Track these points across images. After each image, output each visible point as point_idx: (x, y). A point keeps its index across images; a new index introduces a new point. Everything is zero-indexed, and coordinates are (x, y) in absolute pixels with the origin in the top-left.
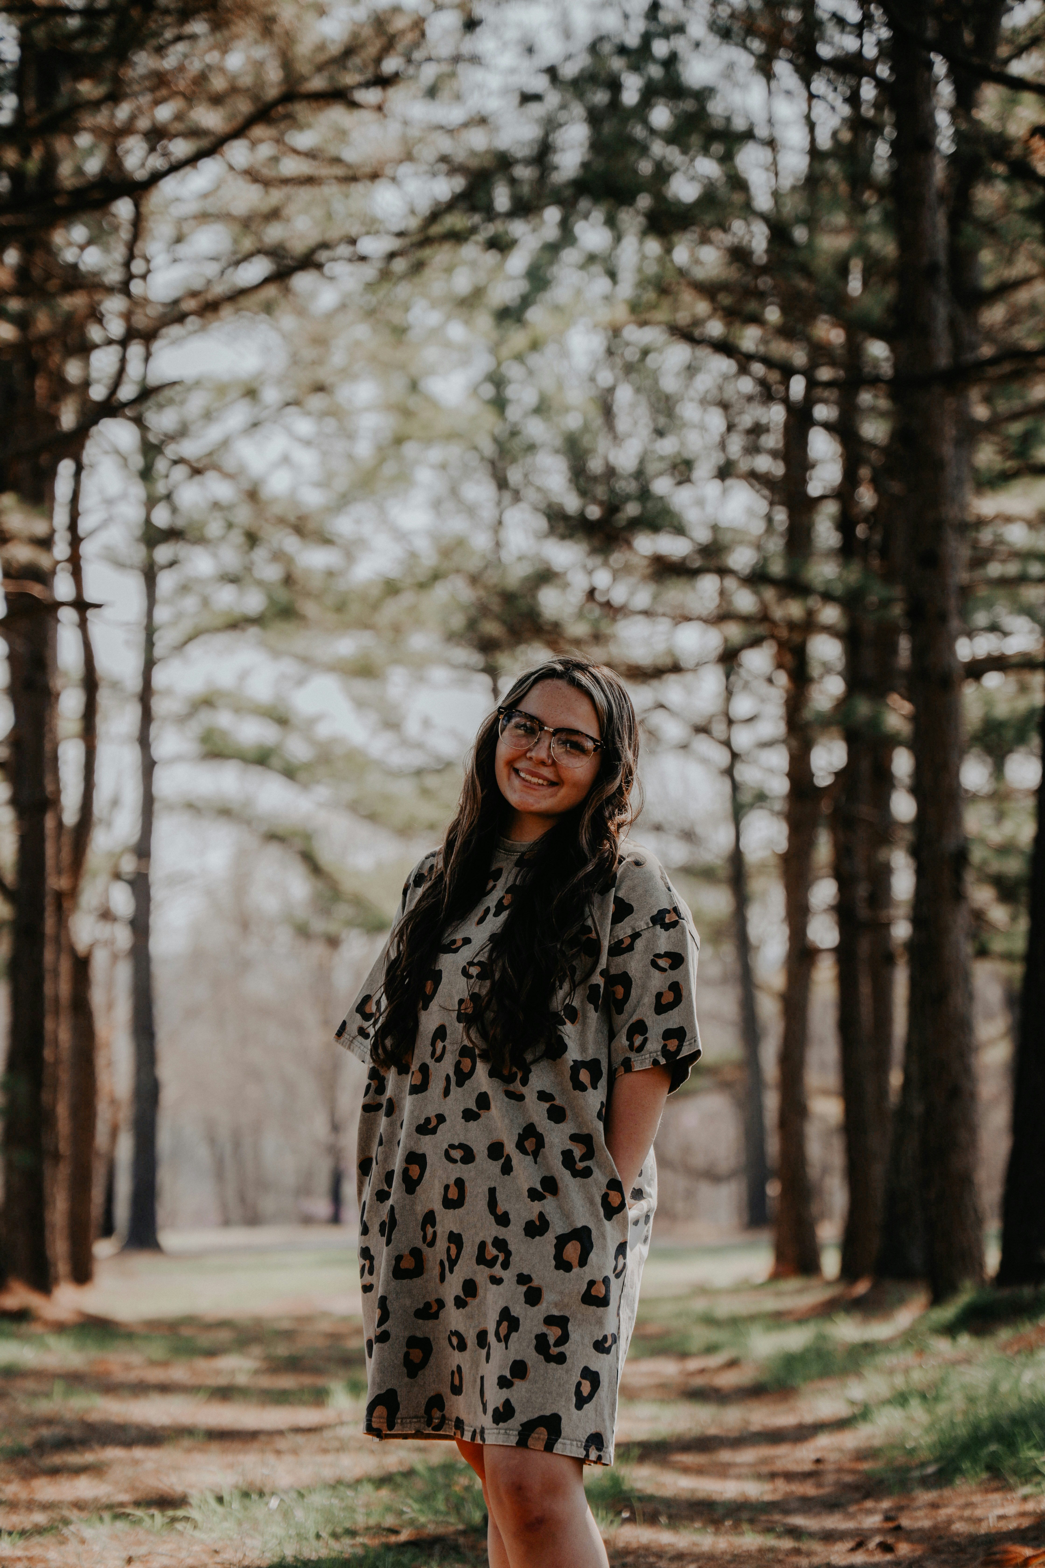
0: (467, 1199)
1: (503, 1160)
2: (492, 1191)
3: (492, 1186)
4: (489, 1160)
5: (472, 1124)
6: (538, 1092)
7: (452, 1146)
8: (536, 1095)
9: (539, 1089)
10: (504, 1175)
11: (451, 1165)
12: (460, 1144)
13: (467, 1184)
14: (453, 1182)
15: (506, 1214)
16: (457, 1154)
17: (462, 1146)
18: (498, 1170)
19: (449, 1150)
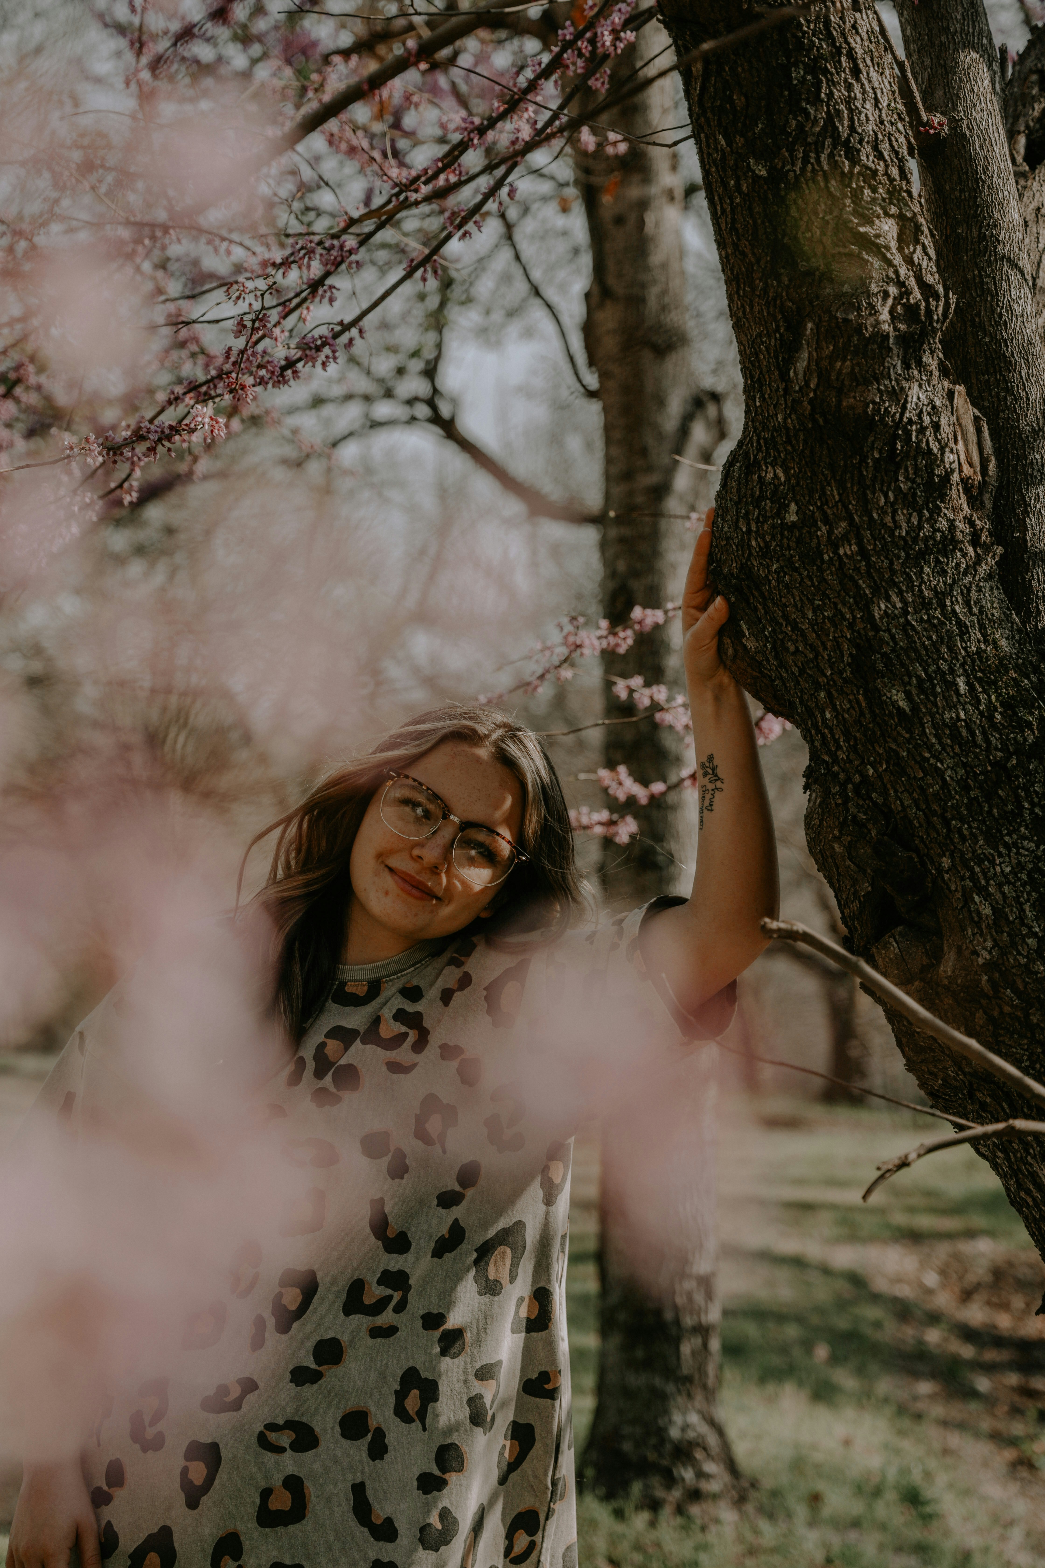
0: (312, 1507)
1: (370, 1436)
2: (359, 1490)
3: (358, 1481)
4: (344, 1440)
5: (307, 1388)
6: (423, 1317)
7: (272, 1427)
8: (419, 1323)
9: (422, 1312)
10: (373, 1460)
11: (274, 1457)
12: (287, 1422)
13: (308, 1484)
14: (280, 1483)
15: (389, 1521)
16: (284, 1439)
17: (290, 1425)
18: (364, 1455)
19: (267, 1433)
